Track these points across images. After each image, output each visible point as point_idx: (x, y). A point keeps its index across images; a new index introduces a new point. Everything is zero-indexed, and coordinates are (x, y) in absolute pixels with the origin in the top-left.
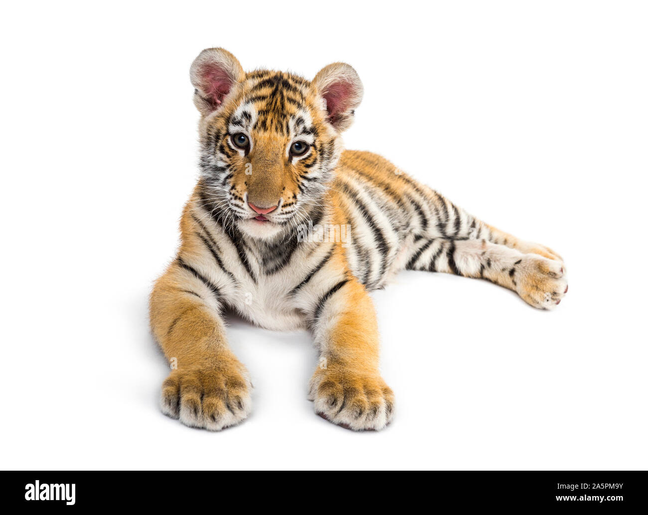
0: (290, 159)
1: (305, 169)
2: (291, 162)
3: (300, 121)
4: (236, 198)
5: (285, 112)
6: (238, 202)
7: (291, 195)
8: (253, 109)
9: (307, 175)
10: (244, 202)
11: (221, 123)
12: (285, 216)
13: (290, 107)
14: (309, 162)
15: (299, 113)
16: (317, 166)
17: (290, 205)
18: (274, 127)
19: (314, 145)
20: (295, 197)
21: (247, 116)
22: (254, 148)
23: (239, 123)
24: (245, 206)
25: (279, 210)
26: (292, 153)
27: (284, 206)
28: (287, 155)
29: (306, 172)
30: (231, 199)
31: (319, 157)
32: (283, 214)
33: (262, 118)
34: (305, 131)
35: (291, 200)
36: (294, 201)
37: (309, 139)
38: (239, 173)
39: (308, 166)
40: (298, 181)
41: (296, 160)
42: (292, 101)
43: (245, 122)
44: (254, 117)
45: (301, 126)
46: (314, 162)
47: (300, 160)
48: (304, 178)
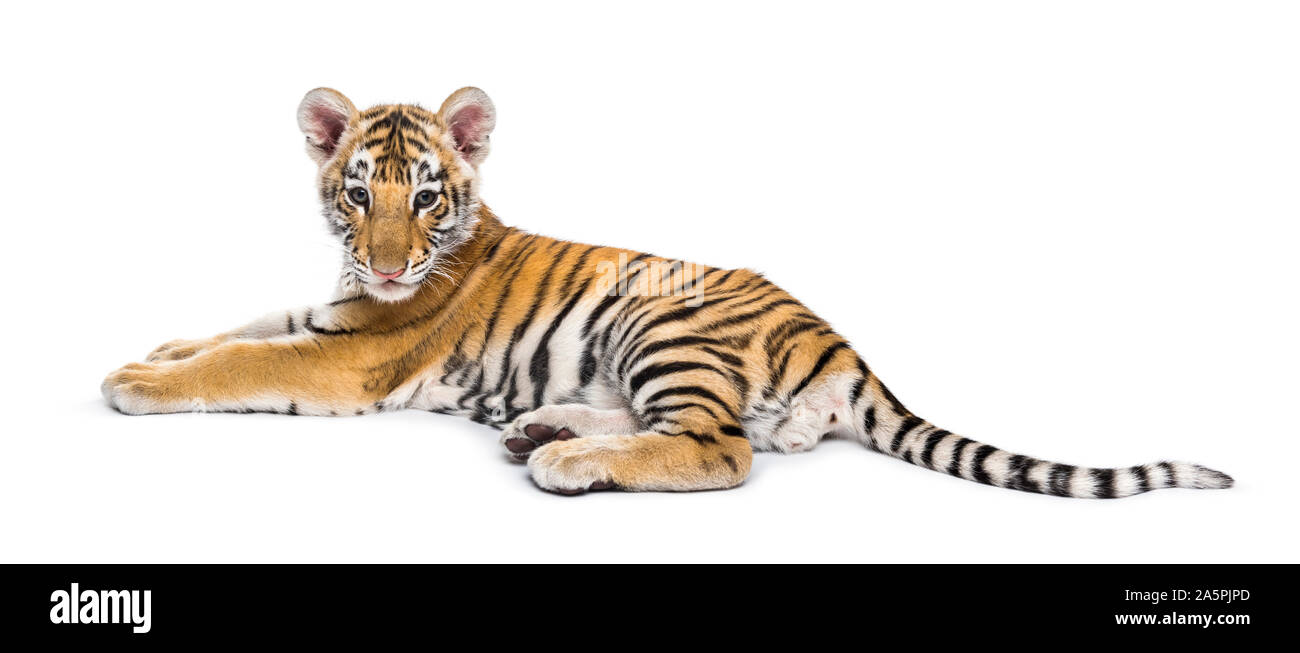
0: (416, 212)
1: (436, 221)
2: (418, 214)
3: (425, 166)
4: (359, 262)
5: (405, 157)
6: (360, 267)
7: (420, 252)
8: (369, 156)
9: (438, 227)
10: (367, 267)
11: (335, 176)
12: (418, 275)
13: (412, 150)
14: (440, 212)
15: (423, 157)
16: (451, 214)
17: (422, 263)
18: (393, 176)
19: (443, 192)
20: (426, 252)
21: (362, 164)
22: (374, 204)
23: (355, 176)
24: (369, 271)
25: (409, 271)
26: (418, 205)
27: (415, 266)
28: (412, 208)
29: (437, 224)
31: (451, 206)
32: (416, 274)
33: (381, 166)
34: (431, 178)
35: (422, 258)
36: (426, 257)
37: (436, 186)
38: (360, 234)
39: (439, 217)
40: (428, 235)
41: (423, 213)
42: (412, 141)
43: (361, 172)
44: (372, 167)
45: (426, 172)
46: (446, 212)
47: (428, 212)
48: (436, 230)
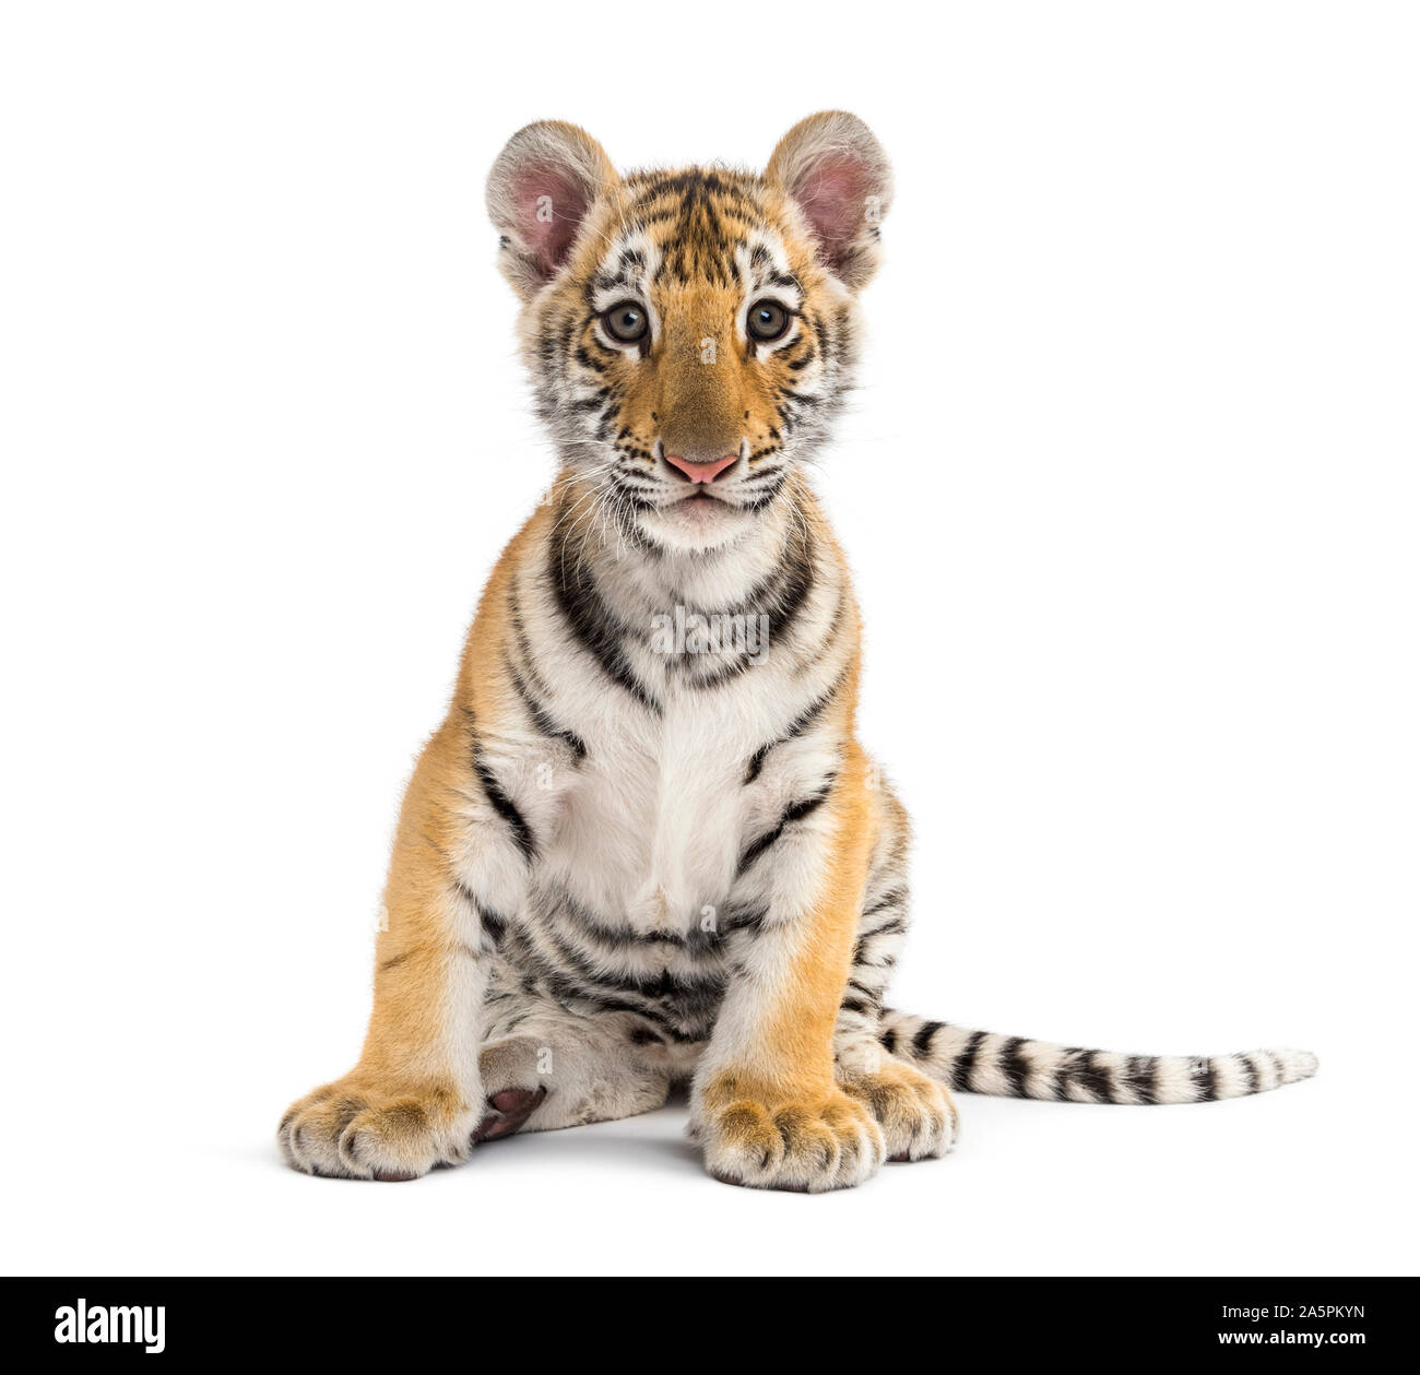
0: (750, 351)
1: (791, 374)
2: (754, 355)
3: (760, 254)
4: (634, 454)
5: (722, 237)
6: (640, 464)
7: (765, 430)
8: (647, 242)
9: (795, 387)
10: (654, 461)
12: (762, 483)
13: (731, 226)
14: (798, 355)
15: (755, 238)
16: (816, 366)
17: (767, 452)
18: (702, 269)
19: (798, 313)
20: (774, 434)
21: (633, 258)
22: (663, 332)
23: (620, 279)
24: (658, 471)
25: (744, 469)
26: (756, 337)
27: (755, 458)
28: (742, 337)
29: (793, 382)
30: (623, 459)
31: (817, 345)
32: (754, 477)
33: (674, 256)
34: (776, 278)
35: (768, 442)
36: (775, 442)
37: (789, 297)
38: (633, 398)
39: (797, 366)
40: (777, 398)
41: (764, 352)
43: (631, 274)
44: (653, 259)
45: (766, 267)
46: (810, 356)
47: (775, 353)
48: (790, 394)
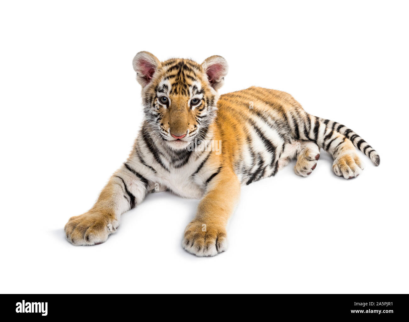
0: (191, 108)
1: (199, 112)
2: (191, 109)
3: (195, 88)
4: (163, 130)
5: (186, 84)
6: (166, 133)
7: (193, 126)
8: (169, 83)
10: (168, 133)
11: (152, 91)
13: (189, 81)
14: (201, 108)
16: (205, 110)
17: (194, 131)
18: (181, 92)
19: (203, 99)
20: (195, 126)
21: (165, 86)
22: (171, 104)
23: (162, 91)
24: (169, 135)
25: (188, 135)
26: (192, 104)
27: (190, 133)
28: (189, 106)
29: (200, 114)
30: (161, 130)
31: (206, 105)
32: (191, 136)
33: (174, 88)
34: (198, 93)
35: (194, 129)
37: (200, 96)
38: (164, 117)
39: (201, 110)
40: (196, 118)
41: (194, 108)
42: (189, 77)
43: (165, 90)
44: (170, 88)
45: (196, 90)
46: (204, 108)
47: (196, 108)
48: (199, 117)
